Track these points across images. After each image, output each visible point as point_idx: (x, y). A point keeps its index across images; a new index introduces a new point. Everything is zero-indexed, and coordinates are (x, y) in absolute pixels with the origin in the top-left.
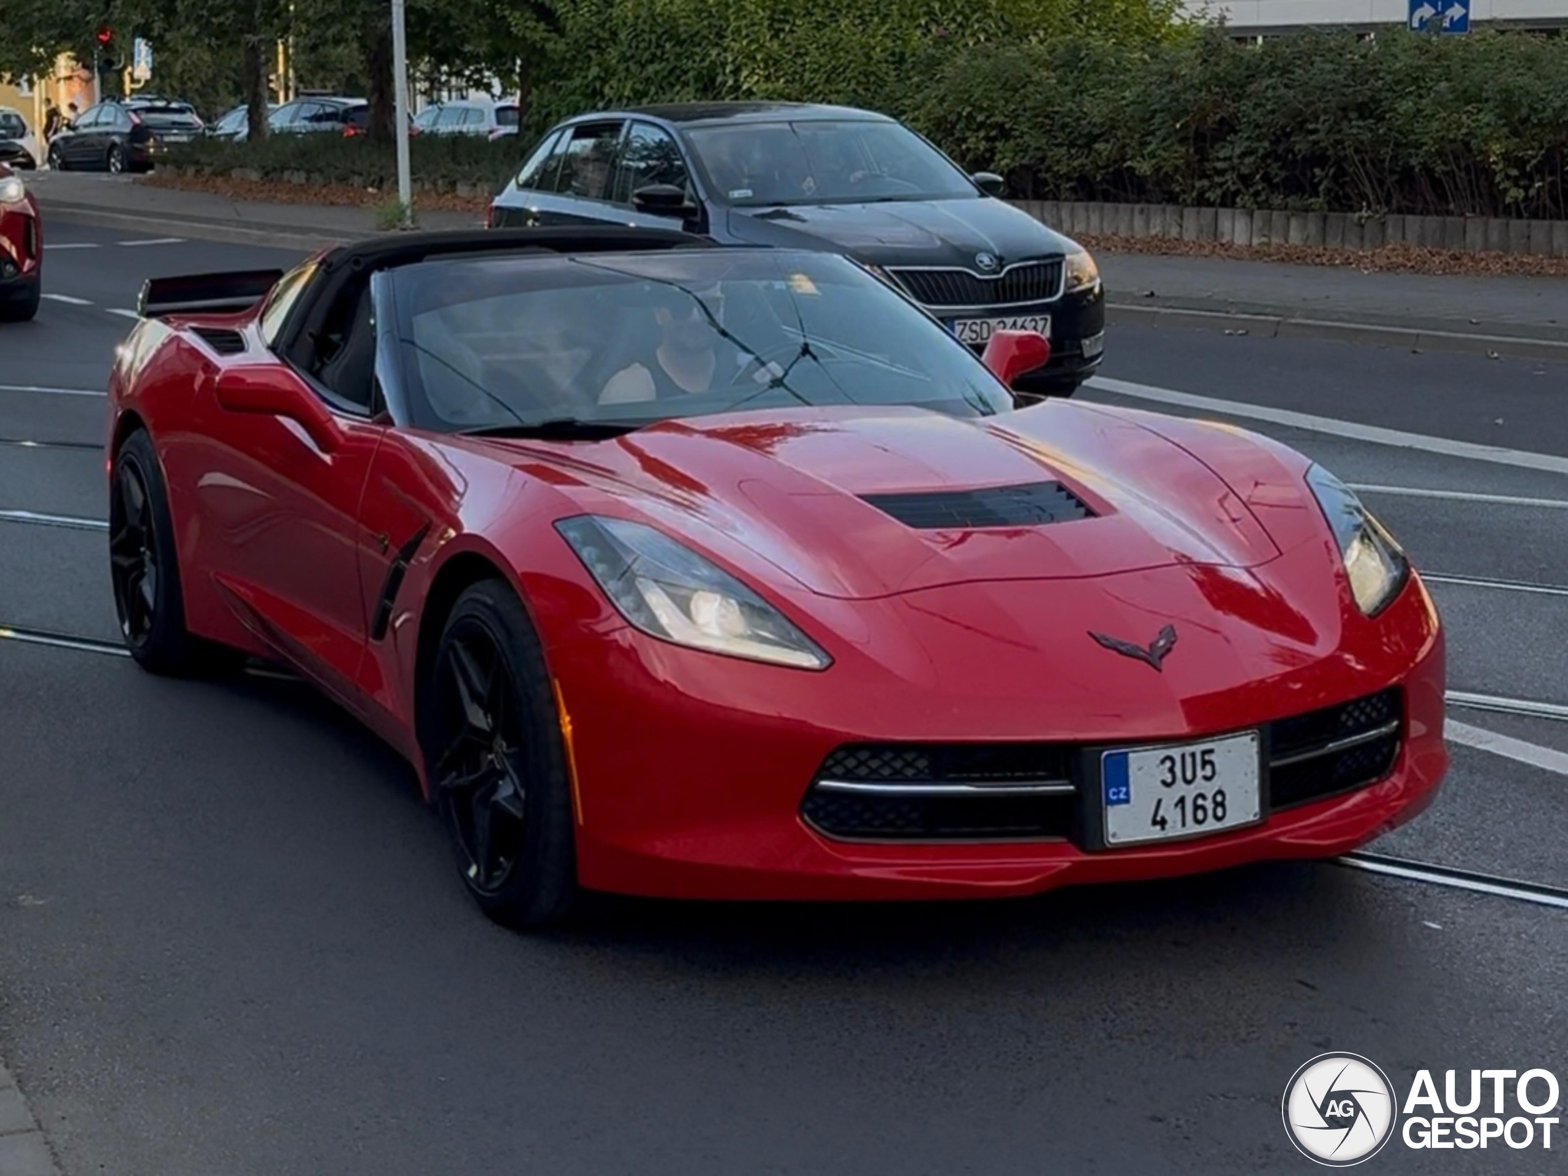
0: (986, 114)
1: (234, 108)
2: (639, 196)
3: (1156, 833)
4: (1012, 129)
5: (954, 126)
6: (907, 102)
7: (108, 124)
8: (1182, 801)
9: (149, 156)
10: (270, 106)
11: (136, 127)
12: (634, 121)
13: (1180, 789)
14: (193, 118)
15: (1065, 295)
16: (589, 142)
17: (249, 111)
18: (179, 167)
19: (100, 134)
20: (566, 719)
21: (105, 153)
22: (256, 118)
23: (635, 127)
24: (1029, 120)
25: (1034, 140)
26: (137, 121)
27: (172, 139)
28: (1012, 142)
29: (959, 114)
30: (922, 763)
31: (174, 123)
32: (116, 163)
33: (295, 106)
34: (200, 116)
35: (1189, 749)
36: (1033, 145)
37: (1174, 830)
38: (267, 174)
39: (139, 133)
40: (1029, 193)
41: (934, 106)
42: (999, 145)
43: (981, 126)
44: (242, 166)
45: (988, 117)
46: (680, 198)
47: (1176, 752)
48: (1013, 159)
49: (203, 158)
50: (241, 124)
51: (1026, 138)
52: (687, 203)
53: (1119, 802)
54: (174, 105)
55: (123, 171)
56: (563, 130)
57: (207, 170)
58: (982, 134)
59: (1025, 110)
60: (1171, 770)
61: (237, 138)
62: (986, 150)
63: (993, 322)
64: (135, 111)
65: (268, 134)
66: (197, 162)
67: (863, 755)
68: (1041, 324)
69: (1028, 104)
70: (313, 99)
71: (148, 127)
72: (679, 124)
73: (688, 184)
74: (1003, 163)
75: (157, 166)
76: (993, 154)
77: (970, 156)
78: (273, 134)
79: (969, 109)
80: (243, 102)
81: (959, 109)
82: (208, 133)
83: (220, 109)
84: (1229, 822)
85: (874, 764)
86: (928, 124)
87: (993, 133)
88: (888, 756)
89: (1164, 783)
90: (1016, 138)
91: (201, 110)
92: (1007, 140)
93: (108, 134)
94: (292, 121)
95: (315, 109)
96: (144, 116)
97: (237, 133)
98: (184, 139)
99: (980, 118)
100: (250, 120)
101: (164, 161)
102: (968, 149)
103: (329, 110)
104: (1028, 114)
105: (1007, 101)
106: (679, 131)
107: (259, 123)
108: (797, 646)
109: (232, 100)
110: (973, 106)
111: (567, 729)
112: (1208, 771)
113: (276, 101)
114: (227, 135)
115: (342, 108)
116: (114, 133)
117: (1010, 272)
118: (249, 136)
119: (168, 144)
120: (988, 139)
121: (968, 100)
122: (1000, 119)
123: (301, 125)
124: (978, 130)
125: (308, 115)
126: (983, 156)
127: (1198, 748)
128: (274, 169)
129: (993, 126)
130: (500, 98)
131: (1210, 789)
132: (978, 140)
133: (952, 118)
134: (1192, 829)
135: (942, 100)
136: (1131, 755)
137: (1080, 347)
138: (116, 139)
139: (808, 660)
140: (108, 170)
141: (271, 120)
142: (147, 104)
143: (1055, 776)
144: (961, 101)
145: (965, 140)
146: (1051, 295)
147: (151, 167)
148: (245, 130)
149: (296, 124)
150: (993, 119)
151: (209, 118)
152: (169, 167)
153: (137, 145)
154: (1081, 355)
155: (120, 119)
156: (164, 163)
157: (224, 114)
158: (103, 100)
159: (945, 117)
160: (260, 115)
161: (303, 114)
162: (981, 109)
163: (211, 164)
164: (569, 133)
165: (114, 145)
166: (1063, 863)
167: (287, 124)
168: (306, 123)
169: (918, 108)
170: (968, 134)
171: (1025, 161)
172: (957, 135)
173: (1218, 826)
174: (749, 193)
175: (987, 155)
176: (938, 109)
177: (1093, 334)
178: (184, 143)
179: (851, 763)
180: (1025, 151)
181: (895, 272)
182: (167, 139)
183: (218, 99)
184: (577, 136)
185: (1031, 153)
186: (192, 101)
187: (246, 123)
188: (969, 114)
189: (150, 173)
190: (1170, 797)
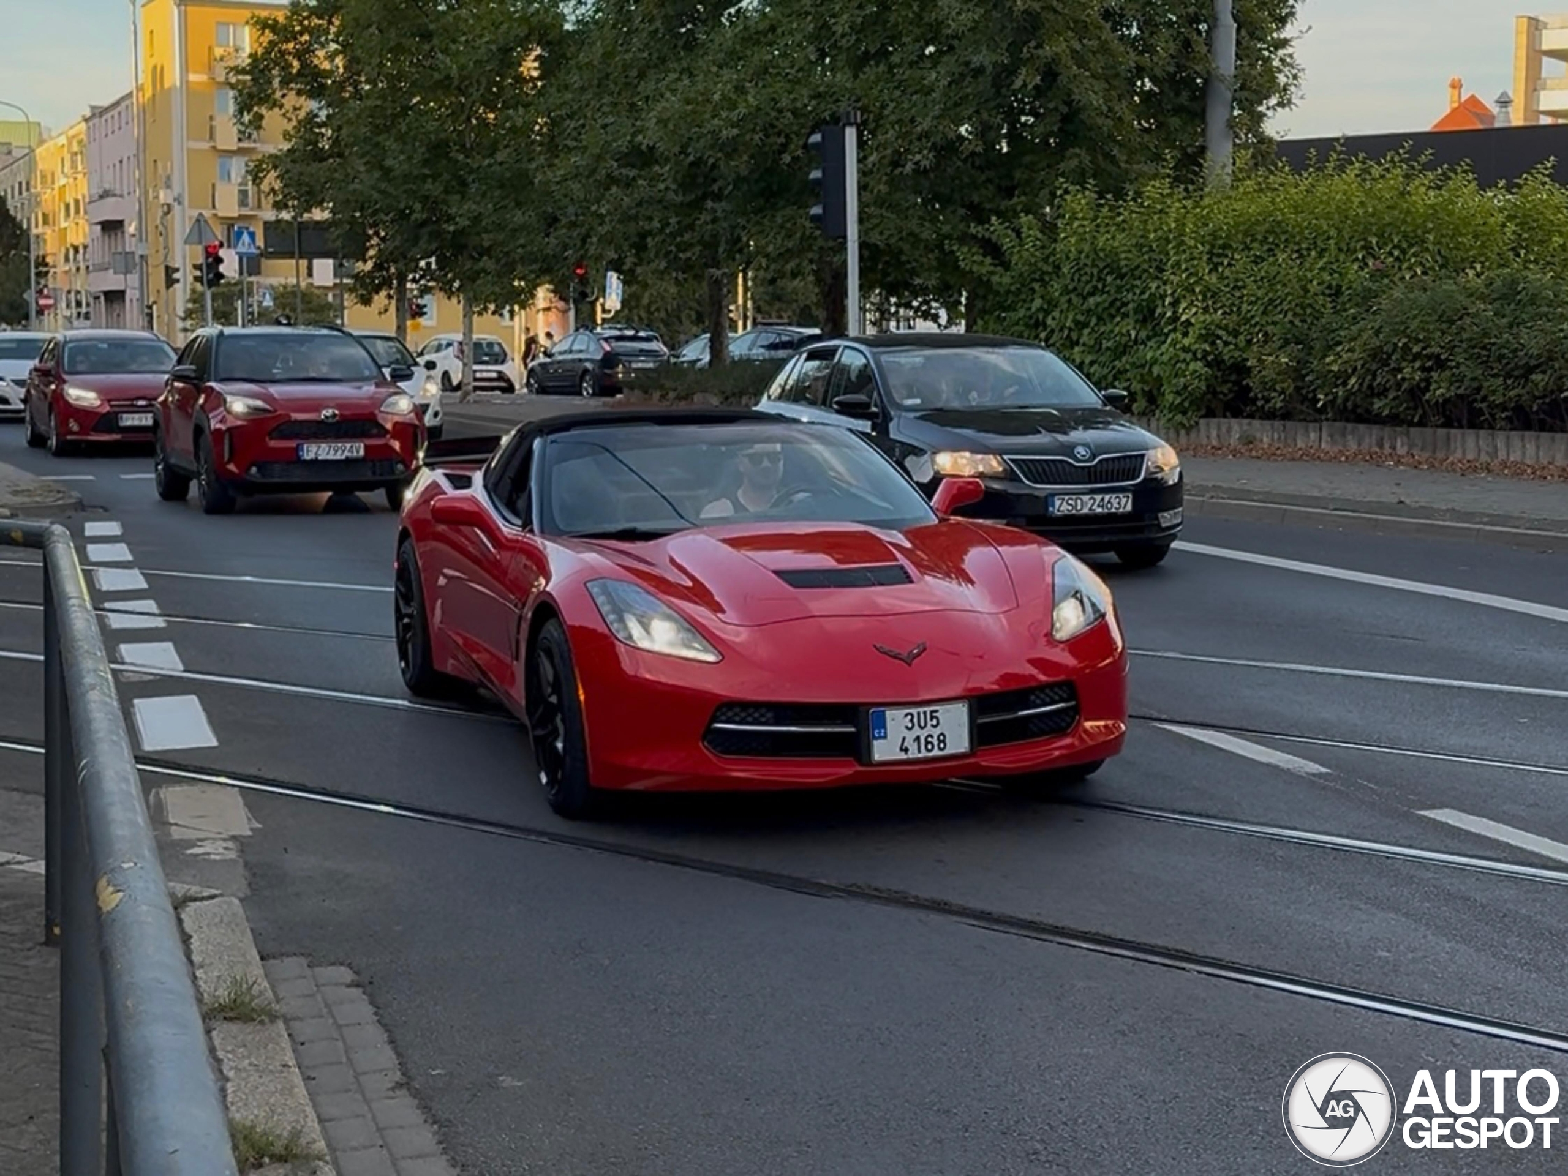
0: (1422, 345)
1: (696, 336)
2: (837, 403)
3: (903, 756)
4: (1448, 360)
5: (1389, 357)
6: (1342, 333)
7: (581, 351)
8: (918, 738)
9: (618, 381)
10: (731, 335)
11: (607, 354)
12: (846, 347)
13: (917, 731)
14: (655, 346)
15: (1145, 479)
16: (815, 363)
17: (711, 340)
18: (646, 392)
19: (573, 361)
20: (581, 692)
21: (577, 379)
22: (717, 347)
23: (847, 351)
24: (1465, 351)
25: (1469, 370)
26: (608, 348)
27: (640, 365)
28: (1448, 373)
29: (1396, 345)
30: (769, 715)
31: (642, 350)
32: (587, 387)
33: (752, 336)
34: (665, 344)
35: (921, 710)
36: (1469, 375)
37: (913, 754)
38: (727, 398)
39: (609, 360)
40: (1465, 422)
41: (1370, 337)
42: (1435, 375)
43: (1417, 357)
44: (704, 391)
45: (1424, 349)
46: (867, 405)
47: (914, 711)
48: (1448, 389)
49: (668, 384)
50: (703, 351)
51: (1462, 368)
52: (874, 409)
53: (880, 738)
54: (642, 334)
55: (594, 394)
56: (801, 354)
57: (672, 395)
58: (1417, 364)
59: (1461, 341)
60: (912, 720)
61: (699, 365)
62: (1421, 380)
63: (1085, 498)
64: (606, 339)
65: (728, 361)
66: (661, 387)
67: (737, 710)
68: (1124, 500)
69: (1465, 336)
70: (769, 328)
71: (618, 354)
72: (875, 350)
73: (875, 394)
74: (1438, 392)
75: (625, 390)
76: (1429, 384)
77: (1405, 386)
78: (733, 362)
79: (1405, 340)
80: (705, 332)
81: (1395, 340)
82: (673, 360)
83: (682, 338)
84: (949, 751)
85: (743, 715)
86: (1363, 355)
87: (1429, 364)
88: (751, 710)
89: (907, 728)
90: (1451, 368)
91: (667, 338)
92: (1443, 370)
93: (580, 360)
94: (750, 349)
95: (772, 338)
96: (614, 344)
97: (699, 360)
98: (651, 365)
99: (1416, 349)
100: (711, 348)
101: (631, 386)
102: (1403, 379)
103: (785, 338)
104: (1464, 345)
105: (1443, 333)
106: (874, 354)
107: (721, 351)
108: (705, 650)
109: (694, 329)
110: (1408, 336)
111: (582, 698)
112: (934, 722)
113: (736, 331)
114: (690, 362)
115: (796, 337)
116: (587, 360)
117: (1101, 461)
118: (711, 362)
119: (636, 370)
120: (1423, 369)
121: (1404, 331)
122: (1437, 350)
123: (759, 353)
124: (1413, 361)
125: (766, 343)
126: (1418, 385)
127: (928, 709)
128: (734, 394)
129: (1429, 357)
130: (946, 327)
131: (936, 732)
132: (1414, 371)
133: (1388, 348)
134: (924, 754)
135: (1377, 332)
136: (888, 713)
137: (1157, 519)
138: (588, 365)
139: (711, 658)
140: (581, 394)
141: (731, 348)
142: (617, 333)
143: (845, 723)
144: (1396, 333)
145: (1400, 370)
146: (1133, 478)
147: (620, 392)
148: (707, 358)
149: (754, 351)
150: (1428, 350)
151: (674, 346)
152: (636, 391)
153: (608, 371)
154: (1159, 525)
155: (592, 347)
156: (632, 389)
157: (687, 342)
158: (577, 329)
159: (1381, 347)
160: (721, 343)
161: (759, 343)
162: (1418, 341)
163: (675, 390)
164: (805, 355)
165: (586, 371)
166: (847, 771)
167: (745, 352)
168: (762, 350)
169: (1354, 339)
170: (1404, 364)
171: (1459, 392)
172: (1393, 365)
173: (941, 753)
174: (918, 401)
175: (1423, 385)
176: (1375, 340)
177: (1174, 508)
178: (649, 369)
179: (730, 714)
180: (1462, 381)
181: (1013, 460)
182: (634, 365)
183: (681, 329)
184: (808, 359)
185: (1467, 383)
186: (657, 330)
187: (708, 350)
188: (1405, 344)
189: (619, 396)
190: (910, 736)
